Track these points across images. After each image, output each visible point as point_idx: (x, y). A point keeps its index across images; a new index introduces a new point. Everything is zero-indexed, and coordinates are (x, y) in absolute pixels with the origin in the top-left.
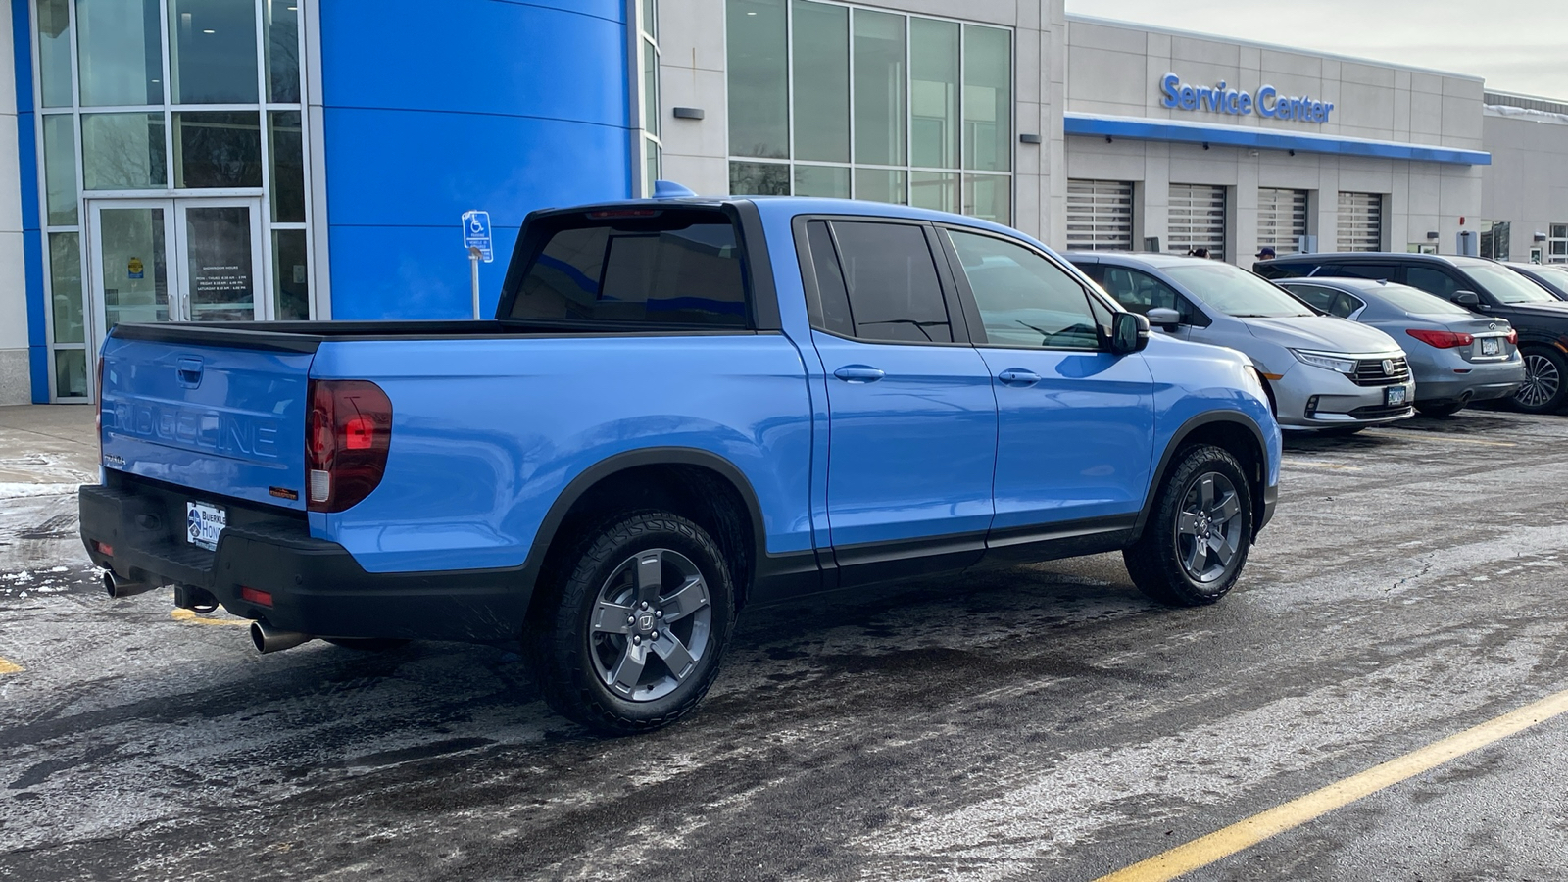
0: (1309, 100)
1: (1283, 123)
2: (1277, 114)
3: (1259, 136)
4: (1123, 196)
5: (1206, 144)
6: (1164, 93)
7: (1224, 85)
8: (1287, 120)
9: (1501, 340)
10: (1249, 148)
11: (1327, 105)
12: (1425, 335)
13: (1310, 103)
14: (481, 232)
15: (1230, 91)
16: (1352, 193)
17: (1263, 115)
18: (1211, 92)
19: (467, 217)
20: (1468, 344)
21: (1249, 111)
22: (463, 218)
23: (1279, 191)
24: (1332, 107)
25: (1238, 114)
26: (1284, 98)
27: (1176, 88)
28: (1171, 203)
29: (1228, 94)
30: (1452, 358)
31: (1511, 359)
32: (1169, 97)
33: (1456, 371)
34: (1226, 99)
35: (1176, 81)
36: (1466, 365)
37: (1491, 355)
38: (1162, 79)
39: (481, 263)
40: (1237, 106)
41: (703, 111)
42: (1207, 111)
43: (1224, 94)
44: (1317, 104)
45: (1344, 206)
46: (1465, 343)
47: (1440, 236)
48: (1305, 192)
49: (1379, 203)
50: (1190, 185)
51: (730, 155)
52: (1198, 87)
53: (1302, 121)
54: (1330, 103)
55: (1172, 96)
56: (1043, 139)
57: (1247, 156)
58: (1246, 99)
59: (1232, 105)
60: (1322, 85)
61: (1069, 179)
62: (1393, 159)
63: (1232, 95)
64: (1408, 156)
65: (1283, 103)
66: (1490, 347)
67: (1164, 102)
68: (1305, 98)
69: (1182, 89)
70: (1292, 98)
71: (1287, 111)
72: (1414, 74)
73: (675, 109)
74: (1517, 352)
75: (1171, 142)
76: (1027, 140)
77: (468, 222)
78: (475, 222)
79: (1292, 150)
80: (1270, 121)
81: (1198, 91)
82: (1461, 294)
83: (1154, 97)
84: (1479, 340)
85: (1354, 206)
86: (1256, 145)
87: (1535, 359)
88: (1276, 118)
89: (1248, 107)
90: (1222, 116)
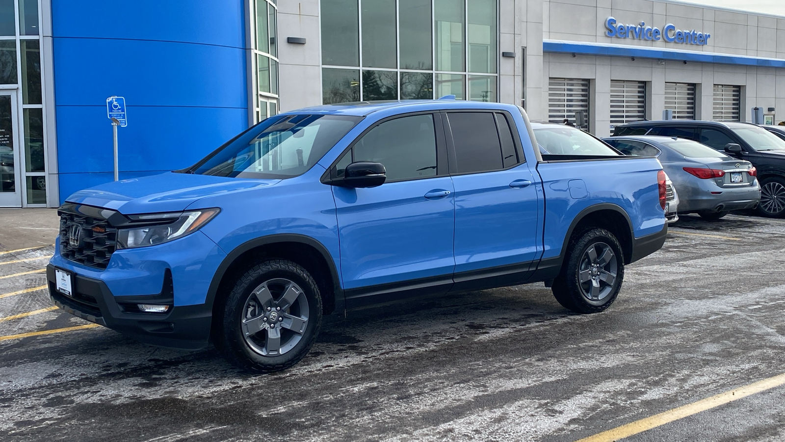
0: (695, 32)
1: (680, 45)
2: (676, 40)
3: (664, 52)
4: (583, 88)
5: (634, 57)
6: (607, 28)
7: (643, 24)
8: (682, 43)
9: (744, 174)
10: (659, 59)
11: (706, 35)
12: (693, 171)
13: (696, 34)
14: (119, 109)
15: (647, 27)
16: (722, 85)
17: (667, 41)
18: (635, 28)
19: (109, 101)
20: (722, 176)
21: (659, 39)
22: (107, 101)
23: (678, 84)
24: (709, 36)
25: (652, 41)
26: (680, 31)
27: (614, 25)
28: (612, 91)
29: (646, 29)
30: (711, 185)
31: (752, 185)
32: (611, 31)
33: (712, 193)
34: (645, 32)
35: (615, 21)
36: (719, 189)
37: (737, 183)
38: (606, 20)
39: (119, 127)
40: (653, 35)
41: (305, 39)
42: (634, 39)
43: (644, 29)
44: (700, 34)
45: (718, 93)
46: (718, 176)
47: (776, 109)
48: (694, 85)
49: (739, 91)
50: (624, 81)
51: (322, 64)
52: (627, 25)
53: (691, 44)
54: (708, 34)
55: (611, 30)
56: (516, 55)
57: (658, 64)
58: (657, 32)
59: (649, 35)
60: (703, 23)
61: (550, 78)
62: (747, 66)
63: (649, 29)
64: (755, 64)
65: (679, 34)
66: (738, 178)
67: (607, 34)
68: (693, 31)
69: (618, 26)
70: (685, 31)
71: (682, 38)
72: (759, 17)
73: (288, 38)
74: (756, 181)
75: (611, 56)
76: (507, 55)
77: (111, 103)
78: (115, 103)
79: (685, 61)
80: (672, 44)
81: (628, 27)
82: (730, 145)
83: (601, 31)
84: (729, 174)
85: (723, 93)
86: (663, 58)
87: (769, 185)
88: (675, 43)
89: (658, 36)
90: (642, 41)
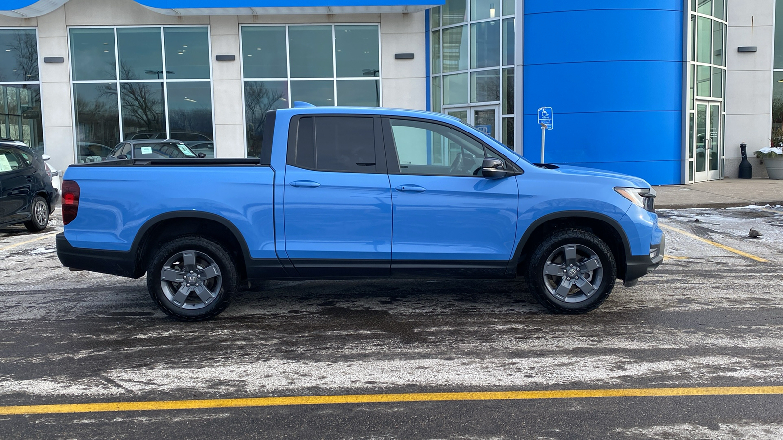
14: (547, 116)
22: (538, 110)
39: (546, 130)
41: (756, 48)
51: (774, 69)
73: (739, 48)
77: (541, 112)
78: (544, 112)
